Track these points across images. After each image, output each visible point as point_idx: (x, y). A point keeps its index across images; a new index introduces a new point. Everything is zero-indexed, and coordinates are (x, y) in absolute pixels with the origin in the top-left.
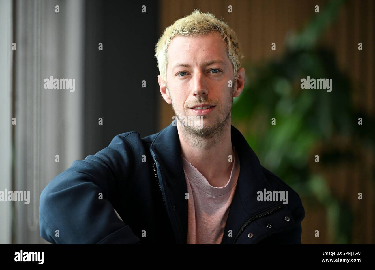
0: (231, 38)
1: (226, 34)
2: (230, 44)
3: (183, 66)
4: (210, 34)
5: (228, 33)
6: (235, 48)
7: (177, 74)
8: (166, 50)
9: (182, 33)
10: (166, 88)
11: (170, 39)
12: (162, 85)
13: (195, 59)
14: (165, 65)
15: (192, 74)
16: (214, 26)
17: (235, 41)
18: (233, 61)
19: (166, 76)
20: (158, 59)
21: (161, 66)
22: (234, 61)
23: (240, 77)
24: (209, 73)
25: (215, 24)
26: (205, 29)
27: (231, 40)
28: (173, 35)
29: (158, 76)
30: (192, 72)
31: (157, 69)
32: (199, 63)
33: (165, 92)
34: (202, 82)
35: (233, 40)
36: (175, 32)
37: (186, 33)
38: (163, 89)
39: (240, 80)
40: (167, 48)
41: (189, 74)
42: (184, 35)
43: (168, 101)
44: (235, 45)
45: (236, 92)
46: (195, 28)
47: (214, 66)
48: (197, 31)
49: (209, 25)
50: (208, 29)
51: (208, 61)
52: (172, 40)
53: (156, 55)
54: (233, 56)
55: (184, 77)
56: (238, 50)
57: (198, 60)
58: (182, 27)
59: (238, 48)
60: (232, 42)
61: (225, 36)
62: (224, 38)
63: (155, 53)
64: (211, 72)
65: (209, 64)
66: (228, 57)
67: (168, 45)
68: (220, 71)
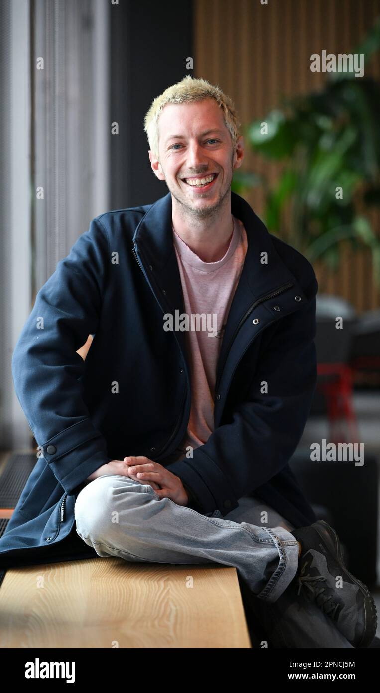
0: (227, 105)
1: (222, 100)
2: (227, 111)
3: (177, 137)
4: (205, 101)
5: (224, 99)
6: (232, 116)
7: (170, 148)
8: (157, 121)
9: (173, 100)
10: (158, 163)
11: (161, 108)
12: (153, 161)
13: (189, 128)
14: (157, 139)
15: (187, 146)
16: (208, 92)
17: (232, 109)
18: (230, 130)
19: (159, 150)
20: (148, 132)
21: (152, 141)
22: (232, 130)
23: (239, 146)
24: (206, 145)
25: (210, 90)
26: (199, 95)
27: (228, 108)
28: (163, 104)
29: (149, 151)
30: (187, 144)
31: (148, 144)
32: (194, 134)
33: (157, 168)
34: (199, 155)
35: (230, 108)
36: (166, 100)
37: (178, 100)
38: (154, 166)
39: (240, 149)
40: (158, 118)
41: (184, 146)
42: (176, 103)
43: (160, 178)
44: (231, 113)
45: (236, 163)
46: (188, 95)
47: (211, 136)
48: (191, 97)
49: (203, 91)
50: (202, 95)
51: (205, 130)
52: (163, 109)
53: (145, 129)
54: (230, 125)
55: (178, 150)
56: (235, 118)
57: (193, 130)
58: (174, 94)
59: (235, 116)
60: (229, 110)
61: (221, 102)
62: (220, 105)
63: (144, 127)
64: (208, 142)
65: (205, 134)
66: (226, 126)
67: (158, 116)
68: (218, 141)
